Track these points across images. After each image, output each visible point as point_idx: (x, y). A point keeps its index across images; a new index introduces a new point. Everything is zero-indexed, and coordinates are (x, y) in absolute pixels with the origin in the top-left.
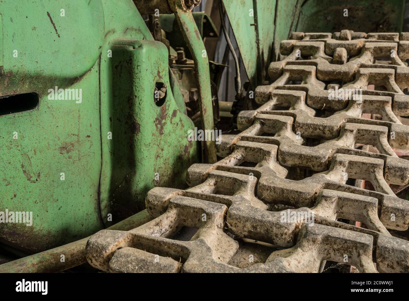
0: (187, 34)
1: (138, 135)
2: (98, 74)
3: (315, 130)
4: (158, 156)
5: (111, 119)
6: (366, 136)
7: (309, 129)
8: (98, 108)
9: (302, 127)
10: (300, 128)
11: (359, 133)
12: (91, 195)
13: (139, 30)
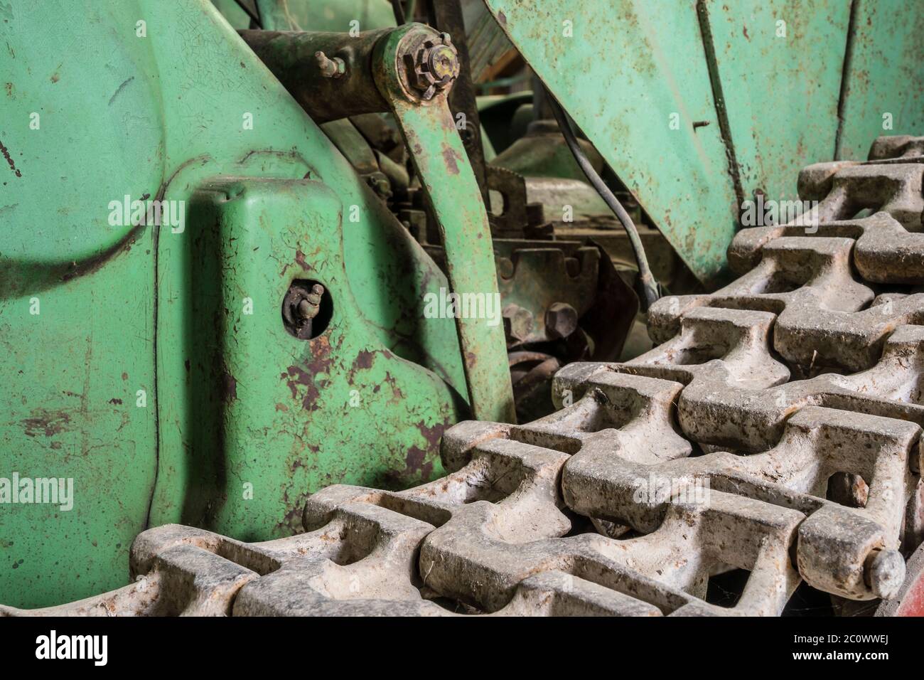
0: (417, 161)
1: (232, 406)
2: (151, 257)
3: (723, 423)
4: (296, 464)
5: (187, 365)
6: (846, 447)
7: (709, 418)
8: (150, 336)
9: (691, 413)
10: (686, 414)
11: (827, 437)
12: (119, 546)
13: (295, 154)
